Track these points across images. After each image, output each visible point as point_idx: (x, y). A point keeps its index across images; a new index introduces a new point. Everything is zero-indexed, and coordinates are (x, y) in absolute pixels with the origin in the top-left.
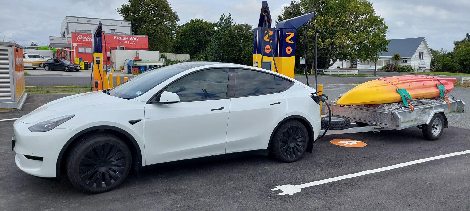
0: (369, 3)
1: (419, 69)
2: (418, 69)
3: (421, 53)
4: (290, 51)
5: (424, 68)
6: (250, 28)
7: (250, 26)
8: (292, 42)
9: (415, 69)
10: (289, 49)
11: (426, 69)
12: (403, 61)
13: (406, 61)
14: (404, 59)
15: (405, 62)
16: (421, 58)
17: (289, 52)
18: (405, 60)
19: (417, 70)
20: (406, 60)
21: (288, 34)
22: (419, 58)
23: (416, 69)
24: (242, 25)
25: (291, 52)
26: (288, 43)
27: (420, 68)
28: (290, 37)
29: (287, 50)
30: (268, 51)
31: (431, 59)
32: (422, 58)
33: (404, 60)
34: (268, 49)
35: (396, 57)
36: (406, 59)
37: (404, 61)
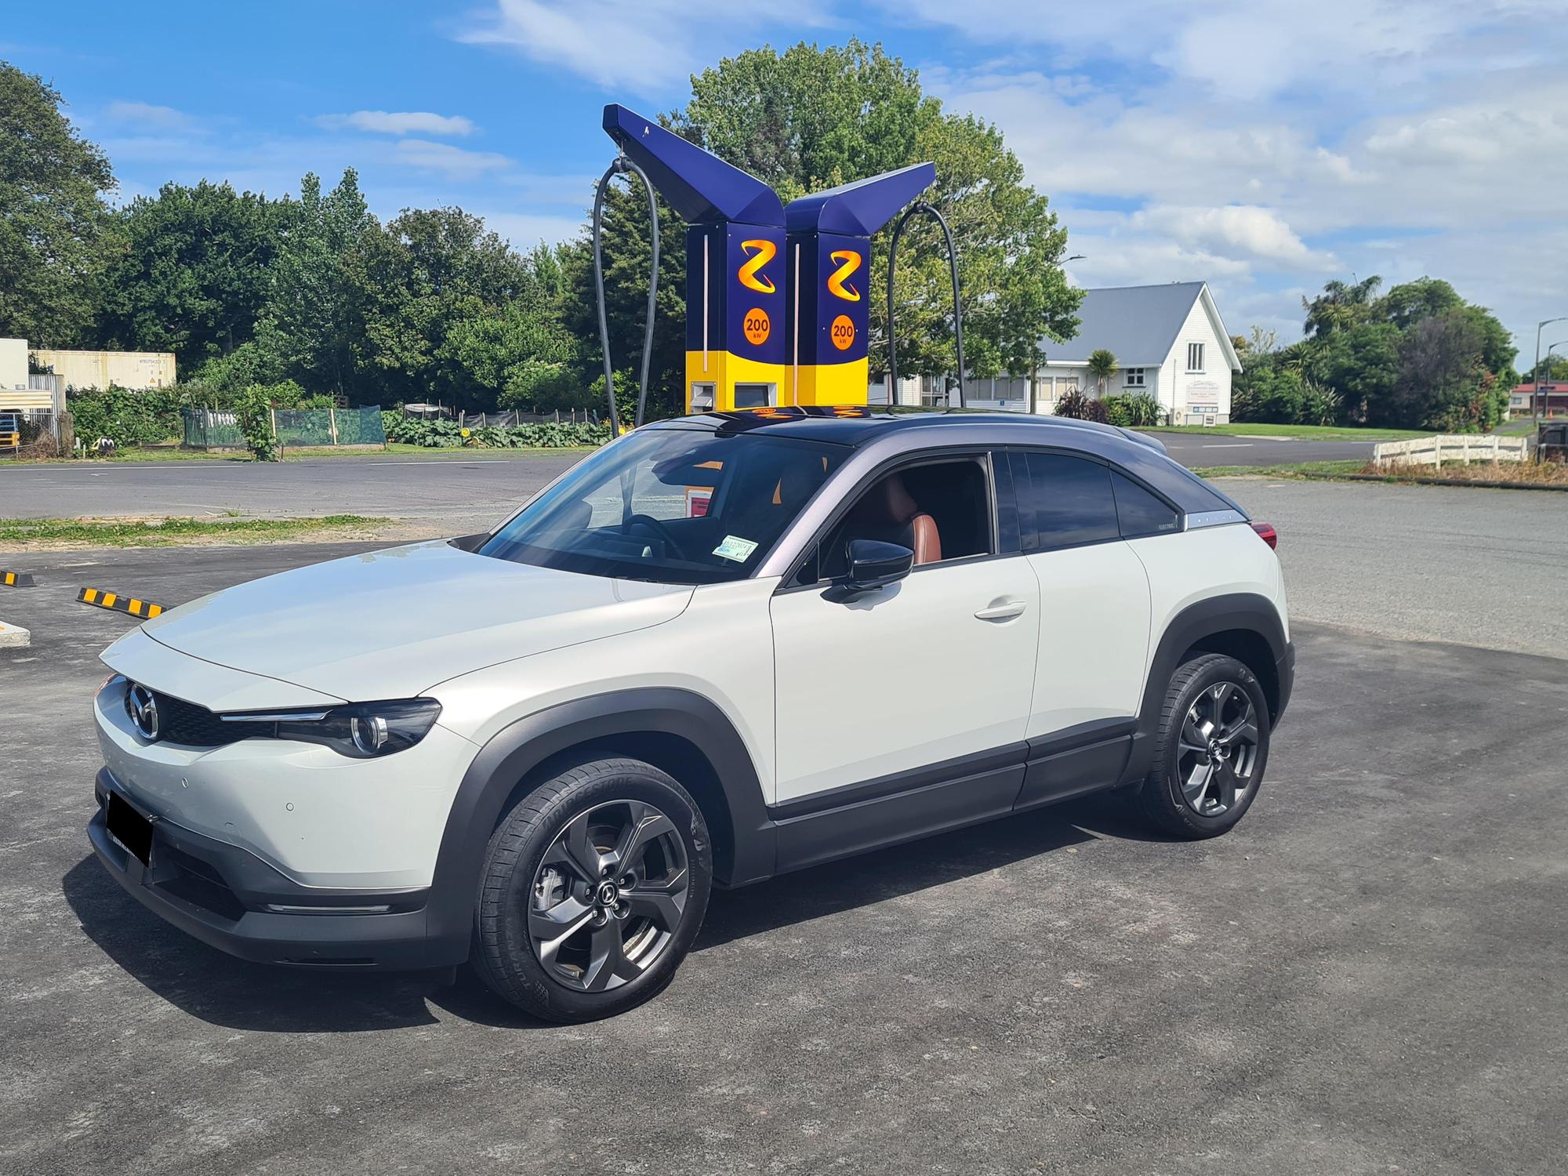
0: (991, 133)
1: (1192, 413)
2: (1189, 413)
3: (1195, 345)
4: (846, 337)
5: (1210, 410)
6: (471, 233)
7: (472, 220)
8: (854, 294)
9: (1176, 412)
10: (843, 327)
11: (1220, 412)
12: (1129, 383)
13: (1140, 380)
14: (1131, 371)
15: (1136, 384)
16: (1194, 368)
17: (844, 341)
18: (1136, 375)
19: (1183, 418)
20: (1140, 375)
21: (835, 258)
22: (1189, 368)
23: (1179, 413)
24: (434, 214)
25: (849, 341)
26: (839, 298)
27: (1196, 409)
28: (845, 272)
29: (834, 331)
30: (759, 336)
31: (1234, 372)
32: (1200, 368)
33: (1133, 378)
34: (757, 326)
35: (1101, 366)
36: (1140, 370)
37: (1131, 380)
